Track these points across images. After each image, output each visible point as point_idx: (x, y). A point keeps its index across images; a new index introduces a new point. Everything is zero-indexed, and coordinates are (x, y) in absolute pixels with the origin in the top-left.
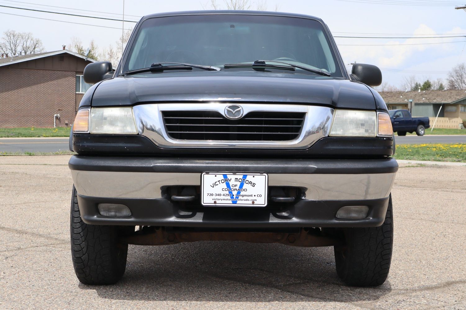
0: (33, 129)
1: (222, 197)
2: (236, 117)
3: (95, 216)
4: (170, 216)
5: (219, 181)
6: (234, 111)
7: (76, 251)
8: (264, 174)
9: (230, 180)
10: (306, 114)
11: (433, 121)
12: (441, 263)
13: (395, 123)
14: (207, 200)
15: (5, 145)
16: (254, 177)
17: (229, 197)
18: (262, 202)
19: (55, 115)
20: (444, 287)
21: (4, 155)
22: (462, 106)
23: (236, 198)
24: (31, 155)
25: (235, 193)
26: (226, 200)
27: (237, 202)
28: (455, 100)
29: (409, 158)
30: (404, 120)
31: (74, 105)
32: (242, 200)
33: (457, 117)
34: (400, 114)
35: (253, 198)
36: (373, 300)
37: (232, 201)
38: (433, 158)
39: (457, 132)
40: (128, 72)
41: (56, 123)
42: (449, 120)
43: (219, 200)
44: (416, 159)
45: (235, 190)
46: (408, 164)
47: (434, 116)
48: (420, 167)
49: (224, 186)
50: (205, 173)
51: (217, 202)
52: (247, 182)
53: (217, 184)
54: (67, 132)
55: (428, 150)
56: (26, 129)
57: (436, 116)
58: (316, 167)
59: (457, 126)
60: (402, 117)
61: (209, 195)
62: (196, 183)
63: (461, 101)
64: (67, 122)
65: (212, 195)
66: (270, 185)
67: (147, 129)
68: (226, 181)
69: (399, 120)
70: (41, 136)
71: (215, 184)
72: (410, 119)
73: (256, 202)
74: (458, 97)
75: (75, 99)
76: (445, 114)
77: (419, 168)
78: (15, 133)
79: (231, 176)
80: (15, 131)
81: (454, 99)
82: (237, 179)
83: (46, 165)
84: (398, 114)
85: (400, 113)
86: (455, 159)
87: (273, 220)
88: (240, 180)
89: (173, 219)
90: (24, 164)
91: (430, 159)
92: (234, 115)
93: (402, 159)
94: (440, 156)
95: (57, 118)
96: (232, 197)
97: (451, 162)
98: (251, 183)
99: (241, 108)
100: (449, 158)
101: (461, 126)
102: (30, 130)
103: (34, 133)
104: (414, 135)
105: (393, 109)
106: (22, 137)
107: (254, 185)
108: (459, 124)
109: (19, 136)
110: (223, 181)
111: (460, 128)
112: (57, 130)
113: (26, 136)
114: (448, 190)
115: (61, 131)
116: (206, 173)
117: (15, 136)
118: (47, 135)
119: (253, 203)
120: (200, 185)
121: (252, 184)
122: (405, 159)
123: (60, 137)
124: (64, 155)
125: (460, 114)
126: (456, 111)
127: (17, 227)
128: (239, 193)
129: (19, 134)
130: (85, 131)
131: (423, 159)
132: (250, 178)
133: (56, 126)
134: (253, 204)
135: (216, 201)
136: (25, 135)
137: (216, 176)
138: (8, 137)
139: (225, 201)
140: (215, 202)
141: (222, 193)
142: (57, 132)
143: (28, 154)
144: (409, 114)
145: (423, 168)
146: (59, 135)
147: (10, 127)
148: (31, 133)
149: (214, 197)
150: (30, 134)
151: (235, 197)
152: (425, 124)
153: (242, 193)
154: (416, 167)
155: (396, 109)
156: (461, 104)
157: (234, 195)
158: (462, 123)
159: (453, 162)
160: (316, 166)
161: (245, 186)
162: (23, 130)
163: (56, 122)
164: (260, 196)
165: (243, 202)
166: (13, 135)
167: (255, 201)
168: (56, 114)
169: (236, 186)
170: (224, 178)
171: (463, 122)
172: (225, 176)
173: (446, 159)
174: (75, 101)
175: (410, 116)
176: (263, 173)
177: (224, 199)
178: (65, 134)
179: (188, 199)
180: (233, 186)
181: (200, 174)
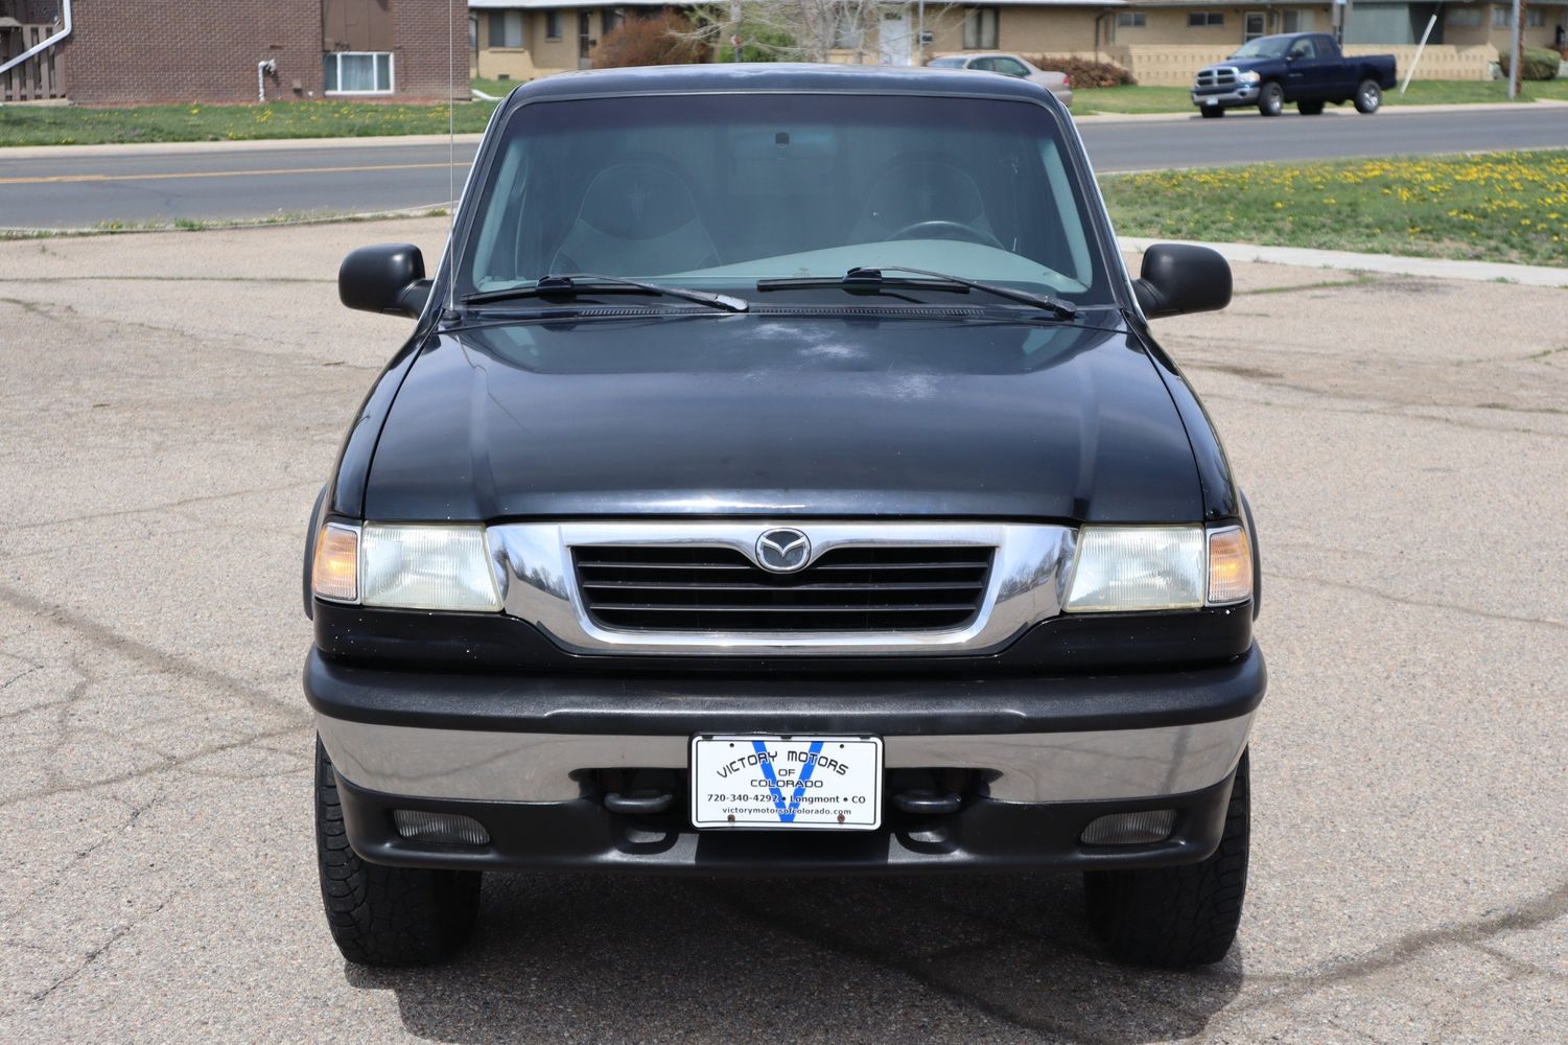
0: (195, 111)
1: (751, 804)
2: (790, 565)
3: (388, 845)
4: (605, 849)
5: (742, 760)
6: (783, 547)
7: (335, 897)
8: (872, 739)
9: (773, 757)
10: (997, 550)
11: (1407, 57)
12: (1394, 834)
13: (1292, 75)
14: (707, 812)
15: (113, 184)
16: (842, 746)
17: (771, 805)
18: (866, 815)
19: (262, 63)
20: (1396, 963)
21: (113, 233)
22: (1497, 9)
23: (791, 805)
24: (193, 230)
25: (788, 792)
26: (763, 811)
27: (793, 816)
29: (1325, 243)
30: (1318, 64)
31: (319, 30)
32: (808, 812)
33: (1483, 42)
34: (1306, 48)
35: (841, 806)
36: (1188, 1036)
37: (781, 816)
38: (1399, 246)
39: (1480, 95)
40: (471, 298)
41: (264, 87)
42: (1458, 51)
43: (741, 811)
44: (1348, 246)
45: (787, 783)
46: (1320, 272)
47: (1412, 39)
48: (1357, 285)
49: (757, 772)
50: (700, 738)
51: (738, 816)
52: (823, 761)
53: (735, 766)
54: (300, 119)
55: (1388, 194)
56: (176, 111)
57: (1417, 41)
58: (1023, 714)
59: (1481, 72)
60: (1312, 55)
61: (715, 797)
62: (676, 761)
64: (297, 84)
65: (722, 798)
66: (890, 764)
68: (763, 758)
69: (1303, 66)
70: (223, 135)
71: (730, 769)
72: (1336, 63)
73: (848, 818)
75: (318, 12)
76: (1446, 34)
77: (1355, 293)
78: (142, 127)
79: (775, 746)
80: (141, 121)
82: (793, 752)
83: (241, 279)
84: (1299, 46)
85: (1306, 43)
86: (1464, 246)
87: (899, 856)
88: (803, 757)
89: (614, 856)
90: (172, 279)
91: (1390, 246)
92: (784, 561)
93: (1305, 247)
94: (1422, 231)
95: (267, 71)
96: (780, 804)
97: (1454, 259)
98: (833, 763)
99: (803, 540)
100: (1447, 242)
101: (1495, 72)
102: (190, 114)
103: (199, 125)
104: (1348, 109)
105: (1285, 32)
106: (165, 141)
107: (842, 769)
108: (1488, 66)
109: (155, 138)
110: (753, 760)
112: (269, 113)
113: (176, 138)
114: (1435, 412)
115: (283, 116)
116: (704, 736)
117: (144, 138)
118: (240, 135)
119: (841, 819)
120: (686, 767)
121: (837, 768)
122: (1315, 248)
123: (279, 138)
124: (291, 225)
125: (1491, 31)
126: (1481, 25)
127: (162, 642)
128: (799, 792)
129: (154, 133)
130: (347, 599)
131: (1370, 245)
132: (831, 748)
133: (265, 95)
134: (841, 823)
135: (735, 814)
136: (173, 133)
137: (732, 745)
138: (122, 142)
139: (761, 816)
140: (731, 819)
141: (752, 792)
142: (270, 122)
143: (185, 225)
144: (1332, 44)
145: (1367, 292)
146: (276, 130)
147: (126, 102)
148: (192, 126)
149: (728, 804)
150: (189, 129)
151: (787, 803)
152: (1382, 74)
153: (809, 792)
154: (1345, 288)
155: (1294, 31)
156: (1497, 3)
157: (784, 799)
158: (1497, 60)
159: (1458, 258)
160: (1025, 712)
161: (818, 773)
162: (166, 115)
163: (264, 84)
164: (862, 800)
165: (808, 818)
166: (138, 135)
167: (845, 815)
168: (263, 59)
169: (790, 772)
170: (757, 751)
171: (1500, 58)
172: (759, 746)
173: (1437, 246)
174: (319, 18)
175: (1338, 52)
176: (868, 737)
177: (757, 810)
178: (293, 130)
179: (652, 806)
180: (783, 773)
181: (686, 738)
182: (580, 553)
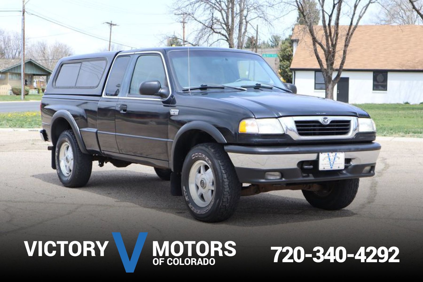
1: (327, 165)
5: (326, 157)
6: (325, 120)
8: (343, 153)
10: (351, 121)
14: (321, 167)
17: (329, 165)
18: (342, 167)
22: (10, 74)
25: (332, 163)
28: (5, 69)
32: (334, 166)
35: (339, 165)
37: (331, 167)
39: (6, 99)
45: (332, 161)
49: (328, 159)
50: (320, 153)
51: (325, 168)
52: (337, 157)
53: (325, 159)
62: (317, 159)
63: (10, 69)
65: (323, 164)
66: (346, 158)
67: (289, 129)
68: (329, 157)
73: (340, 167)
74: (7, 66)
79: (330, 154)
81: (3, 67)
82: (333, 156)
92: (326, 123)
99: (328, 119)
101: (10, 93)
108: (8, 91)
111: (9, 95)
121: (339, 158)
125: (9, 81)
126: (5, 79)
128: (333, 163)
132: (338, 155)
137: (325, 155)
139: (328, 168)
141: (327, 163)
149: (324, 166)
151: (332, 165)
153: (335, 163)
156: (10, 72)
161: (336, 159)
164: (342, 164)
165: (334, 168)
171: (12, 89)
172: (328, 154)
179: (310, 167)
180: (331, 159)
181: (318, 154)
182: (296, 122)
